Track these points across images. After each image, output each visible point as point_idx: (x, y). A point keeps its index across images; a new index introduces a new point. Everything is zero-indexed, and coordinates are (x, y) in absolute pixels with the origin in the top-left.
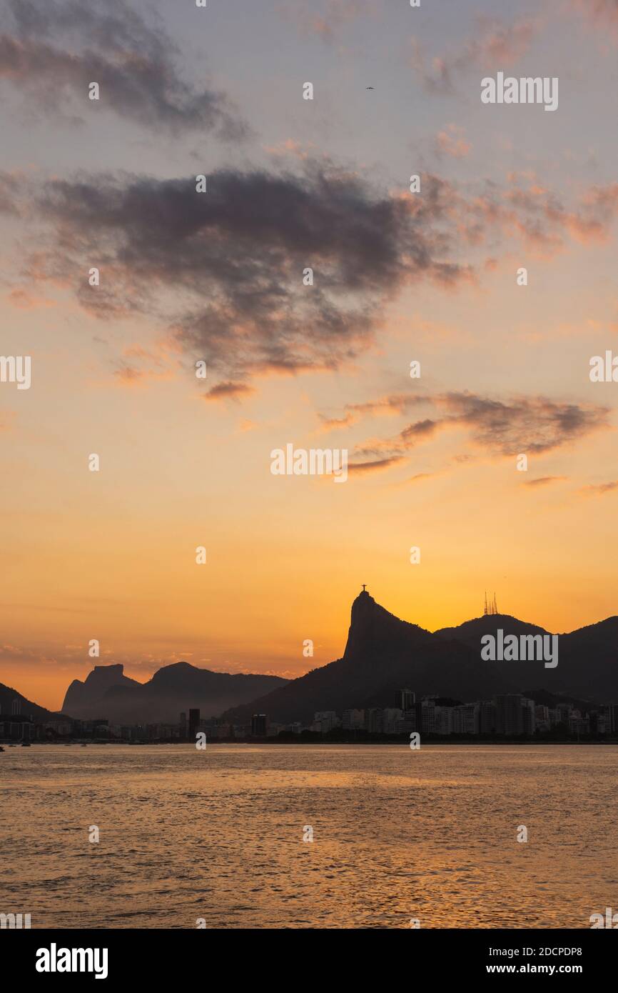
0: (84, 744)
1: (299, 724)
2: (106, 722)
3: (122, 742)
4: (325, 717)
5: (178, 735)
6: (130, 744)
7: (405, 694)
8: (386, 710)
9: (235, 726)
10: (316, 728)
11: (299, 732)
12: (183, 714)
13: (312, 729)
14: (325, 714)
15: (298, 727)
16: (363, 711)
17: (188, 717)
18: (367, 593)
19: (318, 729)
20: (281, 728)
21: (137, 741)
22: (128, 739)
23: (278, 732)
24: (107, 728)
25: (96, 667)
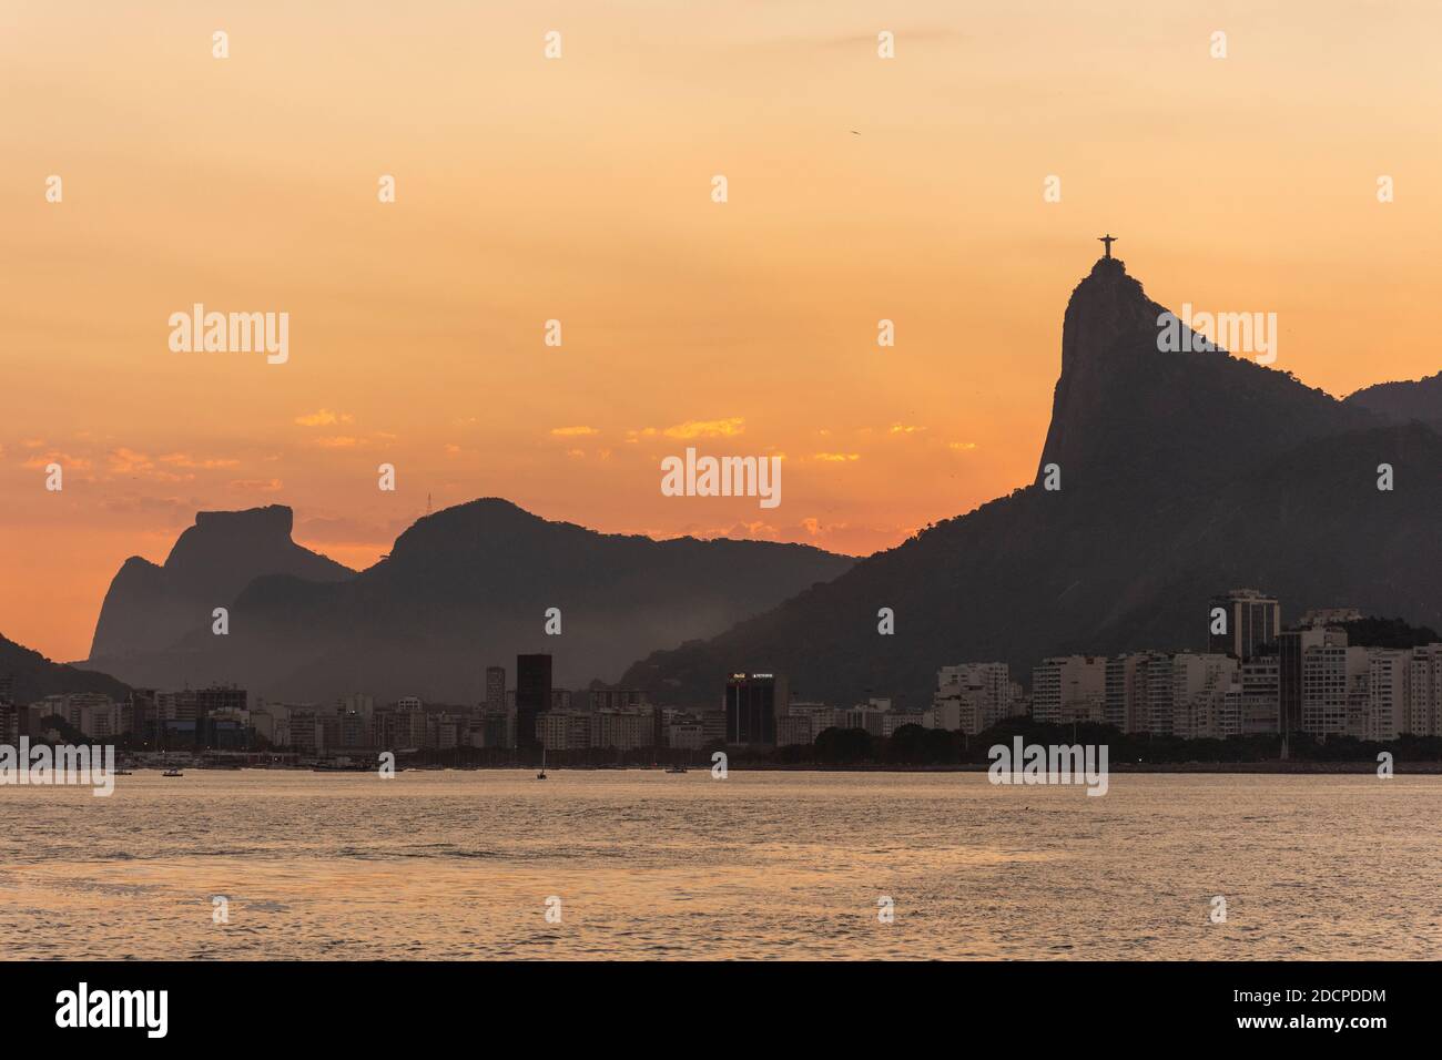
0: (173, 768)
1: (884, 705)
2: (238, 698)
3: (293, 763)
4: (974, 680)
5: (479, 740)
6: (317, 768)
7: (1245, 606)
8: (1179, 659)
9: (670, 712)
10: (948, 717)
11: (888, 731)
12: (495, 672)
13: (928, 721)
14: (975, 673)
15: (883, 714)
16: (1101, 662)
17: (512, 683)
18: (1119, 266)
19: (951, 725)
20: (825, 719)
21: (347, 761)
22: (314, 754)
23: (817, 731)
24: (244, 716)
25: (200, 516)
